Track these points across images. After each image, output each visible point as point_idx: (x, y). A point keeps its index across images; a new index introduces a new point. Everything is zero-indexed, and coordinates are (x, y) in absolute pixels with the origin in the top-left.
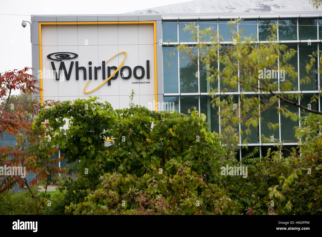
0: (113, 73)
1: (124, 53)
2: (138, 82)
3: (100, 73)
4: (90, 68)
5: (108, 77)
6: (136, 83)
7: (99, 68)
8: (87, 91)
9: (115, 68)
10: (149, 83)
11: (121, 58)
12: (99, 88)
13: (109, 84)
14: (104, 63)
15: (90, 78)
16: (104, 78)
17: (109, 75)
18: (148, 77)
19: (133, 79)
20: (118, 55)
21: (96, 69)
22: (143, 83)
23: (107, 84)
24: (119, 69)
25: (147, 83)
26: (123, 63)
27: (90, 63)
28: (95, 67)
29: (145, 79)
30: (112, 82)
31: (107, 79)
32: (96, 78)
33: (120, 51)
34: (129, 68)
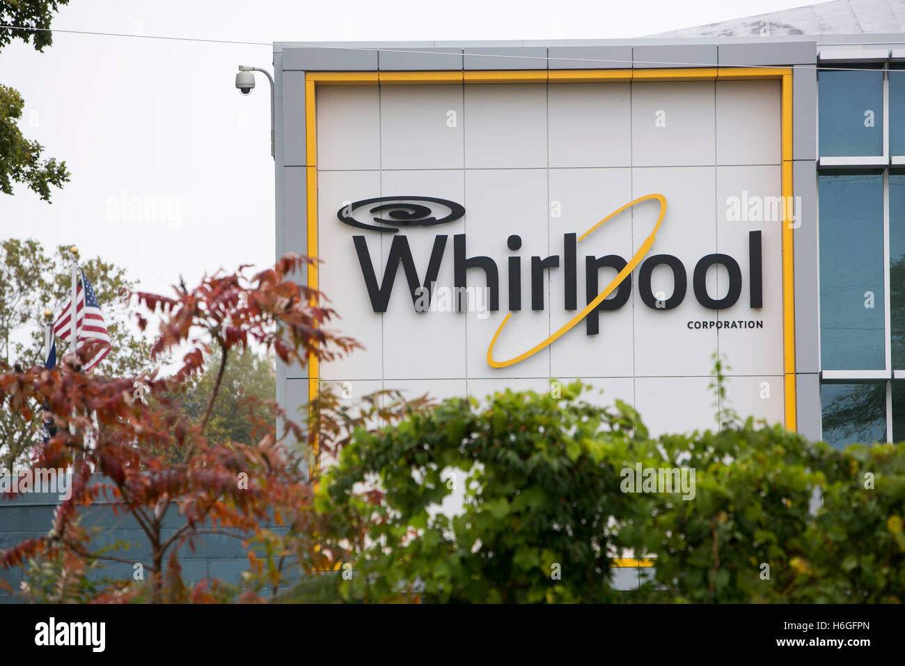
0: (608, 282)
1: (655, 201)
2: (712, 324)
3: (554, 284)
4: (514, 264)
5: (589, 300)
6: (705, 324)
7: (552, 262)
8: (503, 356)
9: (616, 263)
10: (760, 325)
11: (644, 222)
12: (549, 346)
13: (592, 327)
14: (570, 240)
15: (515, 305)
16: (570, 304)
17: (592, 292)
18: (757, 302)
19: (690, 309)
20: (631, 208)
21: (541, 266)
22: (734, 325)
23: (584, 329)
24: (633, 267)
25: (751, 325)
26: (651, 240)
27: (515, 242)
28: (535, 260)
29: (742, 309)
30: (606, 321)
31: (583, 308)
32: (538, 304)
33: (640, 194)
34: (674, 263)
